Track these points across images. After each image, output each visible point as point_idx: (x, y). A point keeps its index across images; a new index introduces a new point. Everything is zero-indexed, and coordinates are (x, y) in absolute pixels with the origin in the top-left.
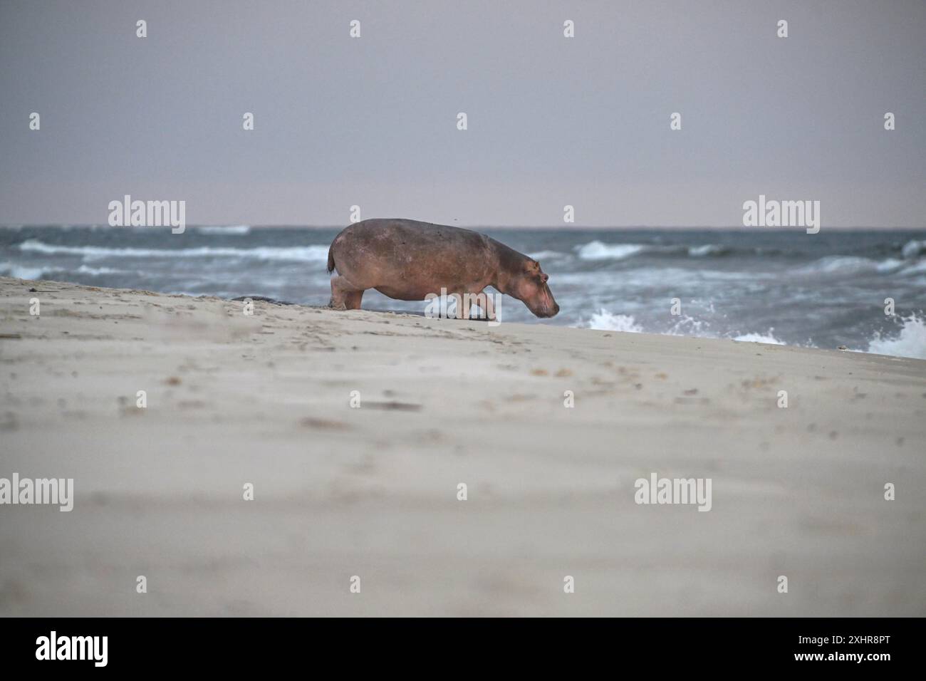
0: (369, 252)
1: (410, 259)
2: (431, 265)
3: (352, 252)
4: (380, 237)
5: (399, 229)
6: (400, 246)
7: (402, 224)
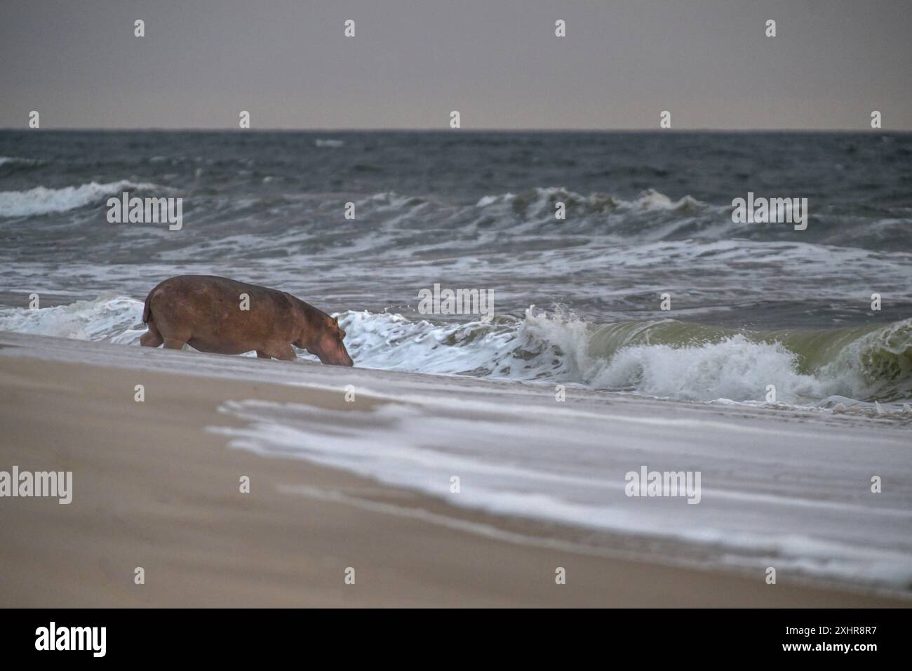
0: (188, 305)
1: (226, 316)
2: (245, 323)
3: (171, 305)
4: (199, 292)
5: (215, 286)
6: (217, 302)
7: (217, 281)
